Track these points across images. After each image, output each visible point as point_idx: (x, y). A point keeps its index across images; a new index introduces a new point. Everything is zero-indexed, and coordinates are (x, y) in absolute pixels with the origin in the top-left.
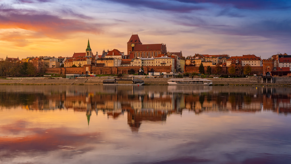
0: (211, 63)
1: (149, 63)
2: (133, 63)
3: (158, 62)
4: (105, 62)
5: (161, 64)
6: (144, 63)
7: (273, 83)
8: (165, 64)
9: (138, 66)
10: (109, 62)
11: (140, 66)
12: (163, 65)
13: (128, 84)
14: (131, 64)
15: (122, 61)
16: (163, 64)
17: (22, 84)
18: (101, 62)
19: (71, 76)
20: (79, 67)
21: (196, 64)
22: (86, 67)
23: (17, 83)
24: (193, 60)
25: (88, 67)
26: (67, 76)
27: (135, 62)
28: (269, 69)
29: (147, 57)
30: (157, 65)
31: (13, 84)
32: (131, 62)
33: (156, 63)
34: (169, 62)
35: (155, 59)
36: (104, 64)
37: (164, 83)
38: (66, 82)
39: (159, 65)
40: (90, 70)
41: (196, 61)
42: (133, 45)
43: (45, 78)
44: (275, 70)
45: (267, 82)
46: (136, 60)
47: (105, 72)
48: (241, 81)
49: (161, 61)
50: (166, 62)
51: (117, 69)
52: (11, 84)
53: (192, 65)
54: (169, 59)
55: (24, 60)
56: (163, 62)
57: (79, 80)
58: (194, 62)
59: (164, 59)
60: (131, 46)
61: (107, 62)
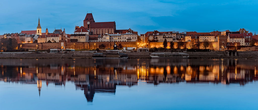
0: (171, 38)
1: (120, 38)
2: (102, 38)
3: (124, 38)
4: (78, 38)
5: (127, 39)
6: (111, 39)
7: (237, 56)
8: (131, 39)
9: (107, 41)
10: (81, 38)
11: (108, 41)
12: (129, 41)
13: (115, 58)
14: (99, 40)
15: (89, 37)
16: (129, 39)
17: (16, 58)
18: (74, 38)
19: (55, 51)
20: (55, 43)
21: (158, 39)
22: (62, 43)
23: (11, 57)
24: (155, 36)
25: (63, 43)
26: (51, 50)
27: (104, 38)
28: (223, 43)
29: (113, 34)
30: (123, 41)
31: (8, 58)
32: (98, 38)
33: (123, 39)
34: (134, 38)
35: (122, 35)
36: (77, 39)
37: (144, 57)
38: (55, 56)
39: (125, 41)
40: (65, 45)
41: (158, 37)
42: (88, 23)
43: (32, 53)
44: (229, 45)
45: (232, 55)
46: (105, 36)
47: (78, 47)
48: (209, 54)
49: (127, 38)
50: (132, 38)
51: (89, 44)
52: (7, 58)
53: (155, 40)
54: (135, 35)
55: (2, 37)
56: (129, 38)
57: (66, 54)
58: (157, 38)
59: (129, 35)
60: (87, 24)
61: (79, 38)
